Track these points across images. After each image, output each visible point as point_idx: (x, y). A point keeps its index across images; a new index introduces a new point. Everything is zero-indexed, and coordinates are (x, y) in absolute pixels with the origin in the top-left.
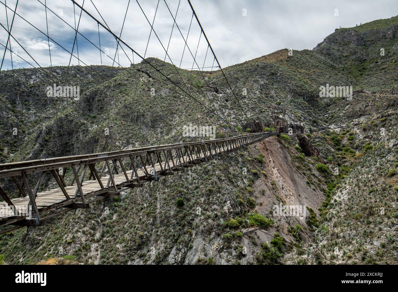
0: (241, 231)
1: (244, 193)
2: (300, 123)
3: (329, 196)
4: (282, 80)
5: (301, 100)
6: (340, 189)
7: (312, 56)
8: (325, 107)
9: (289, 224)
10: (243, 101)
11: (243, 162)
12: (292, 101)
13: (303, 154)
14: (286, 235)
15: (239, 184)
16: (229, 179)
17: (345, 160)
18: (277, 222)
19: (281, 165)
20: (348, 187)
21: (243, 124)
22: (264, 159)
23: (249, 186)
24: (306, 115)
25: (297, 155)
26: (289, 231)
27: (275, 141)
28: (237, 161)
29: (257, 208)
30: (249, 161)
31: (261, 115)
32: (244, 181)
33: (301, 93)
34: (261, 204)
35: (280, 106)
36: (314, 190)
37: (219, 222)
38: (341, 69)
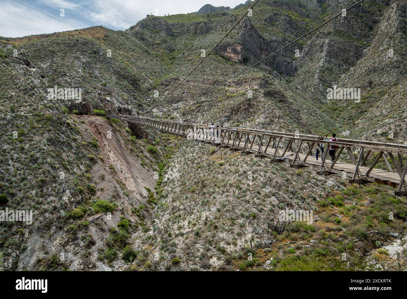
1: (82, 180)
2: (128, 106)
3: (161, 175)
4: (106, 60)
5: (125, 83)
6: (170, 169)
7: (128, 38)
8: (147, 91)
9: (132, 205)
10: (64, 79)
11: (77, 147)
12: (117, 83)
13: (135, 137)
14: (131, 216)
15: (75, 171)
16: (64, 167)
17: (170, 141)
18: (121, 206)
19: (116, 149)
20: (177, 165)
21: (66, 104)
22: (98, 143)
23: (87, 172)
24: (132, 98)
25: (129, 138)
26: (133, 212)
27: (106, 124)
28: (69, 146)
29: (98, 193)
30: (84, 145)
31: (88, 96)
32: (81, 167)
33: (125, 75)
34: (102, 190)
35: (105, 88)
36: (148, 171)
37: (59, 215)
38: (155, 55)
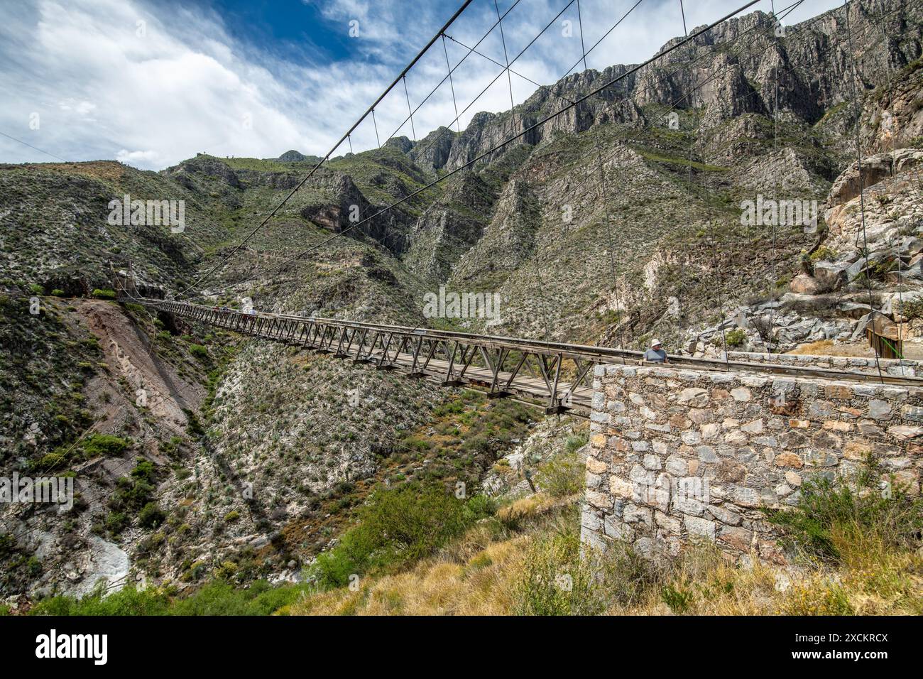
0: (70, 470)
1: (66, 405)
2: (158, 285)
3: (212, 389)
5: (155, 249)
6: (228, 379)
7: (163, 184)
8: (192, 264)
9: (160, 439)
11: (57, 350)
12: (140, 250)
13: (168, 332)
14: (157, 456)
15: (52, 391)
16: (29, 384)
17: (230, 338)
18: (138, 441)
19: (133, 351)
20: (239, 373)
21: (40, 280)
22: (99, 343)
23: (75, 390)
24: (166, 273)
25: (157, 334)
26: (161, 450)
27: (117, 313)
28: (42, 348)
29: (97, 425)
30: (71, 347)
31: (85, 267)
32: (64, 382)
33: (155, 238)
34: (105, 418)
35: (118, 256)
36: (191, 383)
37: (15, 466)
38: (208, 212)
